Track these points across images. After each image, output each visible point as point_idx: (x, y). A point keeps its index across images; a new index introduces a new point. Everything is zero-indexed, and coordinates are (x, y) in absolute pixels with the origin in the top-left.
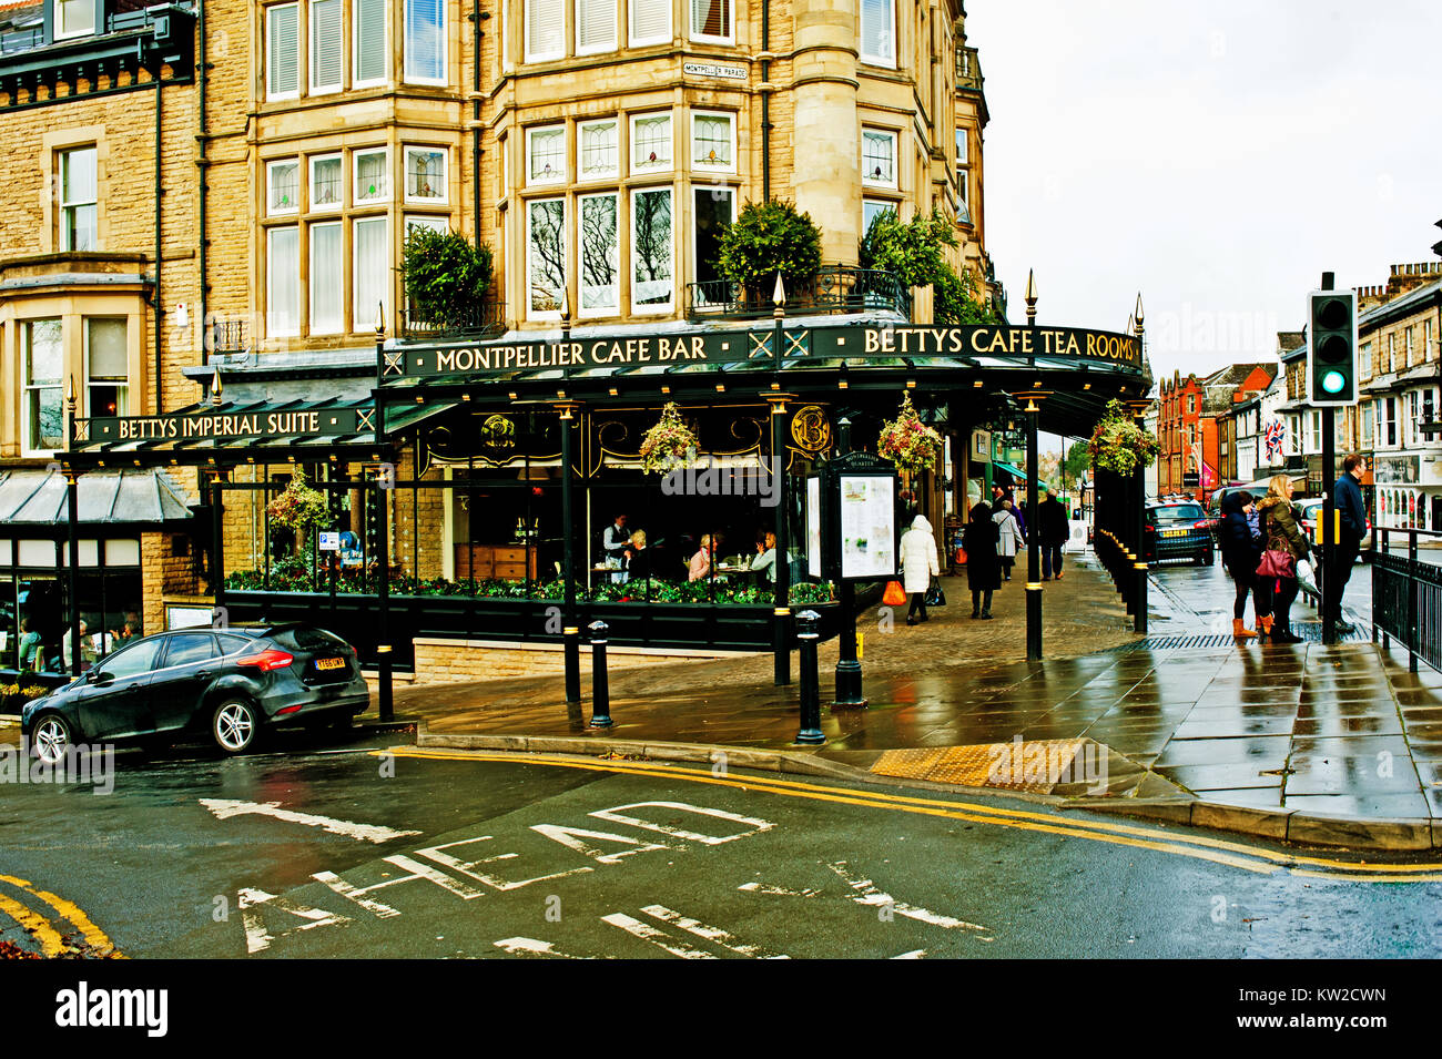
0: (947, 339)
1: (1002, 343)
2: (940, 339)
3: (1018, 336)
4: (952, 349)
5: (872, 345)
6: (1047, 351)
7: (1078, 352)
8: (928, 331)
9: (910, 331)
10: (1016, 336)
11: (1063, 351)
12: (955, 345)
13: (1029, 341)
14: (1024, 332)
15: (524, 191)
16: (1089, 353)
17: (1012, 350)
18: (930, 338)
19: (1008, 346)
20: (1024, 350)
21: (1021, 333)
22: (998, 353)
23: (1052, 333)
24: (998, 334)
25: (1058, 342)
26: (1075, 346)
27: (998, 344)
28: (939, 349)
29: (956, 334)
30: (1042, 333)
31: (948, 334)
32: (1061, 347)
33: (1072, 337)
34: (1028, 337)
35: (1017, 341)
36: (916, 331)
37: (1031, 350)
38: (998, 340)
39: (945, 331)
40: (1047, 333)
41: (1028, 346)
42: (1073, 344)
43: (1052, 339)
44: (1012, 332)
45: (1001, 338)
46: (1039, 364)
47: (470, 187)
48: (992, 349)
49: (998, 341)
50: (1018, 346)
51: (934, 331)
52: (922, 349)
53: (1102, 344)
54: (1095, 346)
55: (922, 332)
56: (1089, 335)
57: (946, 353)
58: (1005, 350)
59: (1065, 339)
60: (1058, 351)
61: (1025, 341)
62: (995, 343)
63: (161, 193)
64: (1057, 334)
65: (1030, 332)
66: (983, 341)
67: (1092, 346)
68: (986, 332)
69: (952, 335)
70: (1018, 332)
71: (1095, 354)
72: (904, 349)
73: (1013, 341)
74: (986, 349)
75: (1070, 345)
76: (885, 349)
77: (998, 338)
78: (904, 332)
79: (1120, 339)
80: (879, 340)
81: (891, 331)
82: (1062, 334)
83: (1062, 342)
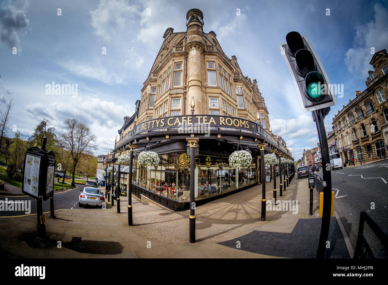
0: (160, 123)
1: (179, 122)
2: (158, 123)
3: (186, 119)
4: (161, 126)
5: (143, 128)
6: (199, 123)
7: (215, 124)
8: (155, 121)
9: (150, 122)
10: (184, 119)
11: (207, 123)
12: (162, 124)
13: (191, 120)
14: (188, 118)
16: (221, 124)
17: (183, 124)
23: (201, 117)
24: (177, 119)
25: (204, 120)
26: (214, 121)
27: (177, 122)
28: (158, 126)
29: (163, 121)
30: (197, 117)
31: (160, 121)
33: (212, 118)
35: (185, 121)
36: (152, 121)
38: (177, 121)
39: (160, 120)
40: (199, 117)
41: (190, 122)
44: (183, 118)
45: (178, 120)
48: (175, 124)
51: (157, 121)
52: (153, 127)
53: (229, 122)
54: (225, 122)
56: (221, 118)
58: (180, 124)
59: (208, 119)
60: (204, 123)
61: (189, 120)
62: (176, 122)
64: (204, 117)
65: (191, 117)
66: (171, 122)
67: (223, 121)
68: (173, 118)
69: (161, 122)
70: (185, 117)
71: (225, 124)
72: (149, 128)
73: (183, 121)
74: (173, 124)
75: (211, 121)
76: (145, 129)
77: (177, 120)
78: (149, 122)
79: (240, 120)
80: (144, 126)
81: (146, 123)
82: (207, 117)
83: (206, 120)
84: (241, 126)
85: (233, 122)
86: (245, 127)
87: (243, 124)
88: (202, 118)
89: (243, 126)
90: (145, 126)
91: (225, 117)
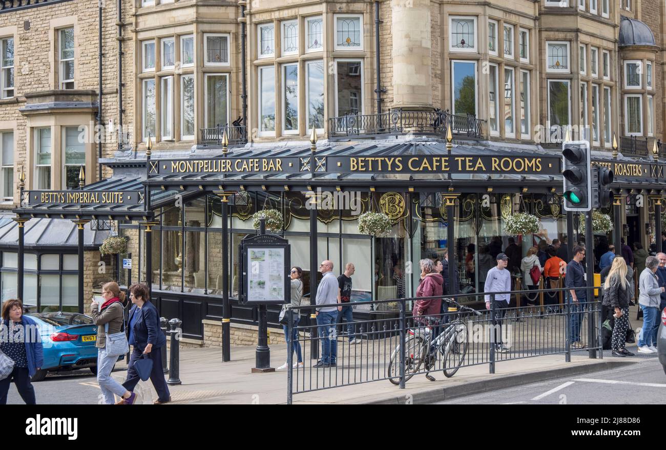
0: (394, 165)
1: (428, 165)
2: (390, 164)
3: (440, 161)
4: (397, 169)
5: (354, 166)
6: (460, 169)
7: (484, 169)
8: (383, 159)
9: (373, 159)
10: (437, 161)
11: (472, 169)
12: (398, 167)
13: (447, 164)
14: (443, 159)
15: (256, 62)
16: (493, 169)
17: (435, 169)
18: (384, 162)
19: (432, 166)
20: (443, 169)
21: (441, 160)
22: (425, 170)
23: (463, 159)
24: (425, 160)
25: (468, 164)
26: (482, 165)
28: (390, 169)
29: (399, 161)
30: (456, 159)
31: (394, 160)
32: (470, 167)
33: (479, 160)
34: (446, 161)
35: (438, 164)
36: (376, 159)
37: (448, 169)
39: (392, 159)
40: (460, 159)
41: (446, 167)
42: (480, 164)
43: (464, 162)
44: (434, 159)
46: (455, 176)
47: (240, 56)
48: (421, 169)
49: (425, 164)
50: (439, 168)
51: (387, 159)
52: (380, 169)
53: (506, 164)
54: (499, 165)
55: (380, 159)
56: (493, 159)
57: (393, 171)
58: (430, 169)
59: (474, 162)
60: (468, 169)
61: (443, 164)
62: (423, 165)
63: (102, 55)
64: (467, 159)
65: (447, 159)
66: (415, 164)
67: (496, 165)
68: (417, 159)
69: (397, 161)
70: (439, 158)
71: (499, 170)
72: (370, 169)
73: (435, 164)
74: (418, 169)
75: (478, 165)
76: (360, 169)
77: (425, 162)
78: (370, 159)
79: (526, 159)
80: (357, 163)
81: (363, 159)
82: (471, 159)
83: (471, 164)
84: (526, 170)
85: (512, 164)
86: (534, 170)
87: (530, 165)
88: (465, 160)
89: (530, 169)
90: (360, 164)
91: (500, 158)
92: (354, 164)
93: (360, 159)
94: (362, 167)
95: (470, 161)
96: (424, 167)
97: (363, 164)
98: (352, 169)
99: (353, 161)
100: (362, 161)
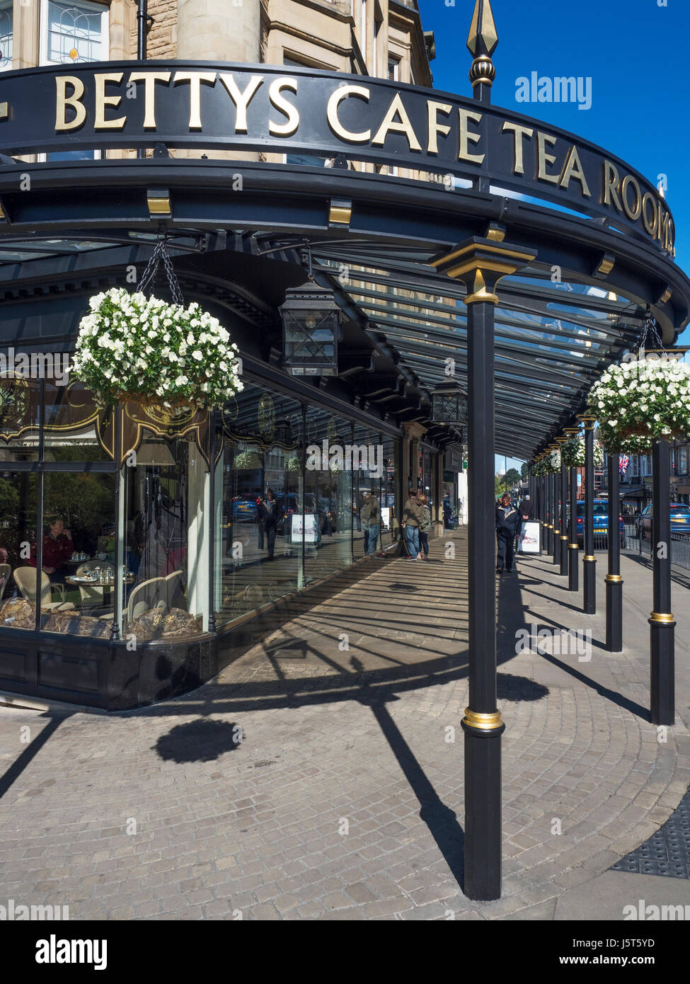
1: (406, 127)
2: (242, 99)
3: (452, 121)
4: (274, 127)
5: (71, 112)
6: (519, 166)
7: (585, 190)
8: (210, 76)
9: (165, 76)
10: (443, 117)
11: (553, 178)
12: (281, 115)
13: (476, 138)
14: (465, 114)
16: (607, 199)
17: (433, 147)
19: (423, 136)
20: (464, 154)
21: (456, 115)
22: (397, 147)
23: (530, 132)
24: (397, 103)
25: (544, 156)
26: (580, 175)
27: (397, 126)
30: (507, 125)
31: (262, 87)
32: (550, 168)
33: (574, 154)
34: (472, 125)
35: (446, 130)
36: (179, 76)
37: (477, 159)
38: (397, 118)
39: (255, 80)
40: (519, 129)
41: (471, 147)
42: (575, 169)
44: (433, 106)
45: (403, 114)
48: (380, 138)
52: (193, 120)
53: (631, 197)
54: (619, 191)
56: (607, 165)
57: (257, 134)
58: (415, 144)
60: (542, 175)
61: (465, 134)
62: (387, 124)
64: (543, 137)
65: (478, 117)
67: (612, 188)
68: (366, 92)
70: (449, 108)
71: (618, 206)
73: (434, 127)
74: (365, 136)
75: (569, 171)
76: (100, 122)
77: (397, 113)
78: (150, 77)
80: (88, 99)
81: (117, 77)
82: (551, 139)
83: (552, 159)
88: (533, 140)
90: (101, 100)
91: (621, 168)
92: (73, 101)
93: (100, 79)
94: (111, 111)
95: (549, 145)
96: (390, 131)
97: (115, 100)
98: (61, 124)
99: (70, 88)
100: (111, 87)
